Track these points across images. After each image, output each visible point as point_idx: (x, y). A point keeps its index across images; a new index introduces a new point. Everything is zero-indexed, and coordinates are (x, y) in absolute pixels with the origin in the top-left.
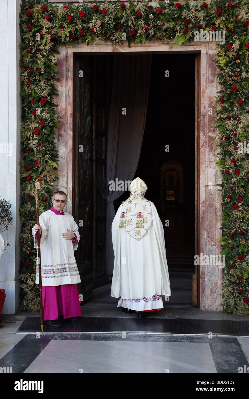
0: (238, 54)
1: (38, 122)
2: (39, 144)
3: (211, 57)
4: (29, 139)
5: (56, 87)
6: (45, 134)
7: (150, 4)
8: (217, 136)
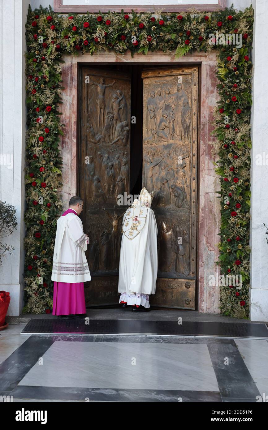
0: (237, 65)
1: (42, 130)
2: (44, 151)
3: (211, 68)
4: (34, 146)
5: (60, 96)
6: (49, 141)
7: (153, 16)
8: (216, 145)
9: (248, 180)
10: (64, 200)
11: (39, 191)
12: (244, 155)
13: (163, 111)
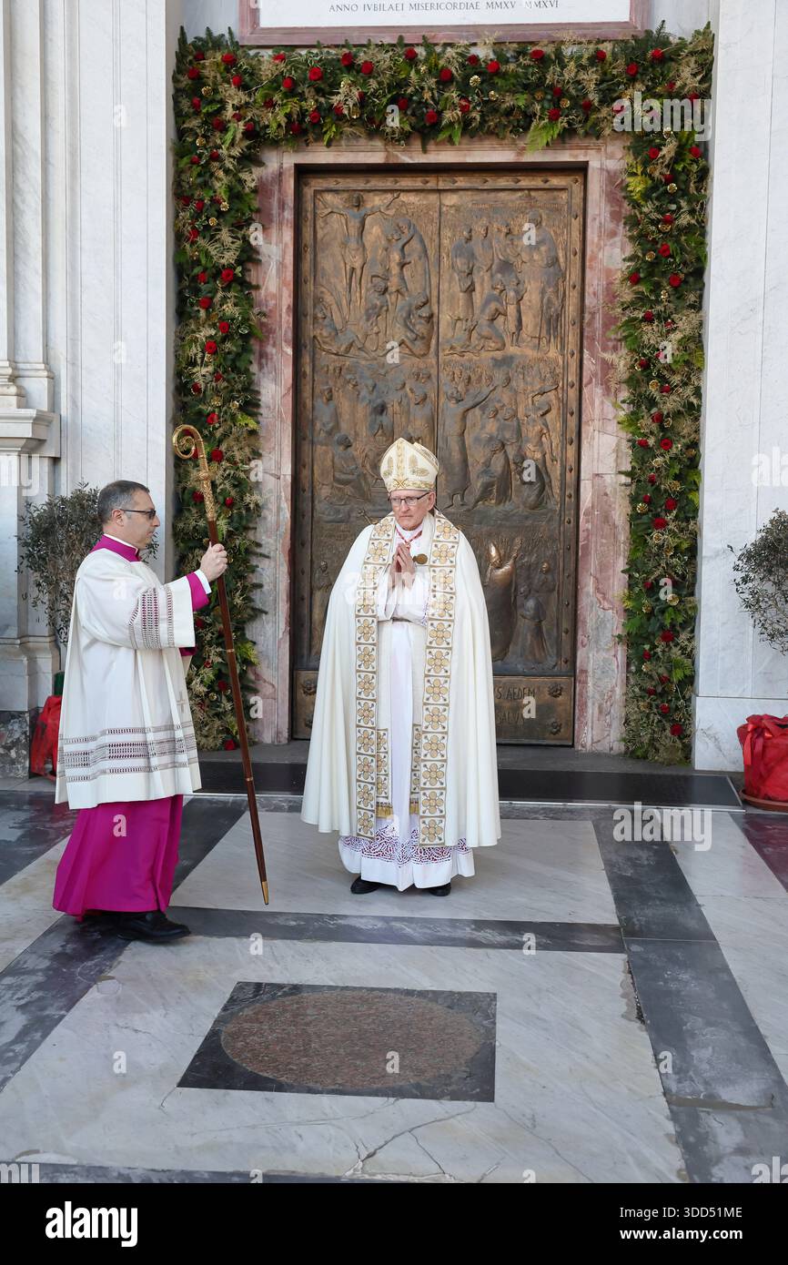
0: (673, 170)
1: (214, 326)
2: (216, 376)
3: (611, 177)
4: (194, 364)
6: (229, 353)
7: (474, 51)
8: (621, 361)
9: (695, 445)
10: (264, 492)
12: (685, 384)
13: (492, 276)
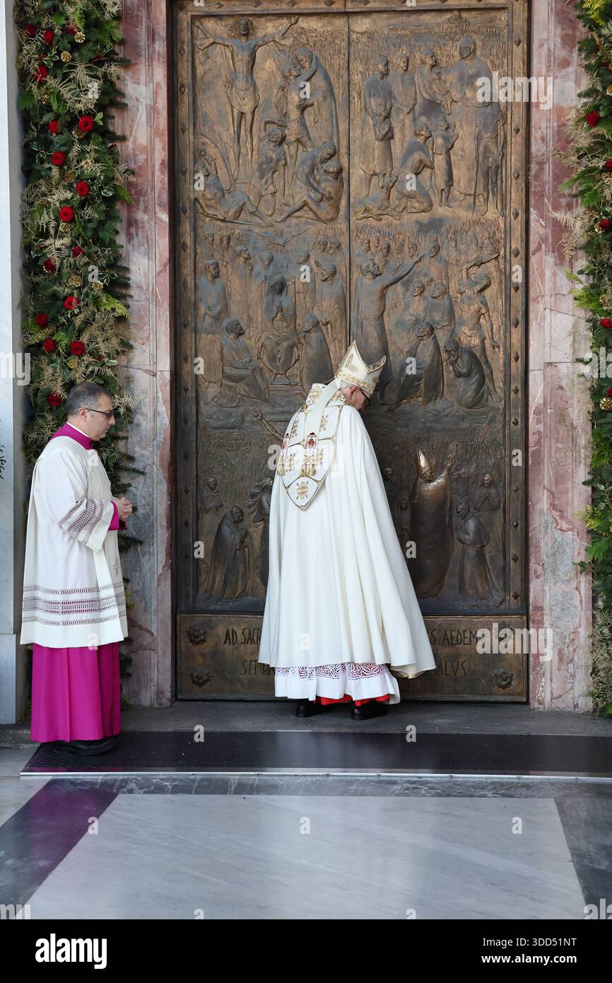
1: (70, 187)
2: (75, 250)
4: (45, 235)
5: (119, 85)
6: (90, 221)
8: (578, 221)
10: (137, 392)
11: (65, 366)
13: (415, 119)
